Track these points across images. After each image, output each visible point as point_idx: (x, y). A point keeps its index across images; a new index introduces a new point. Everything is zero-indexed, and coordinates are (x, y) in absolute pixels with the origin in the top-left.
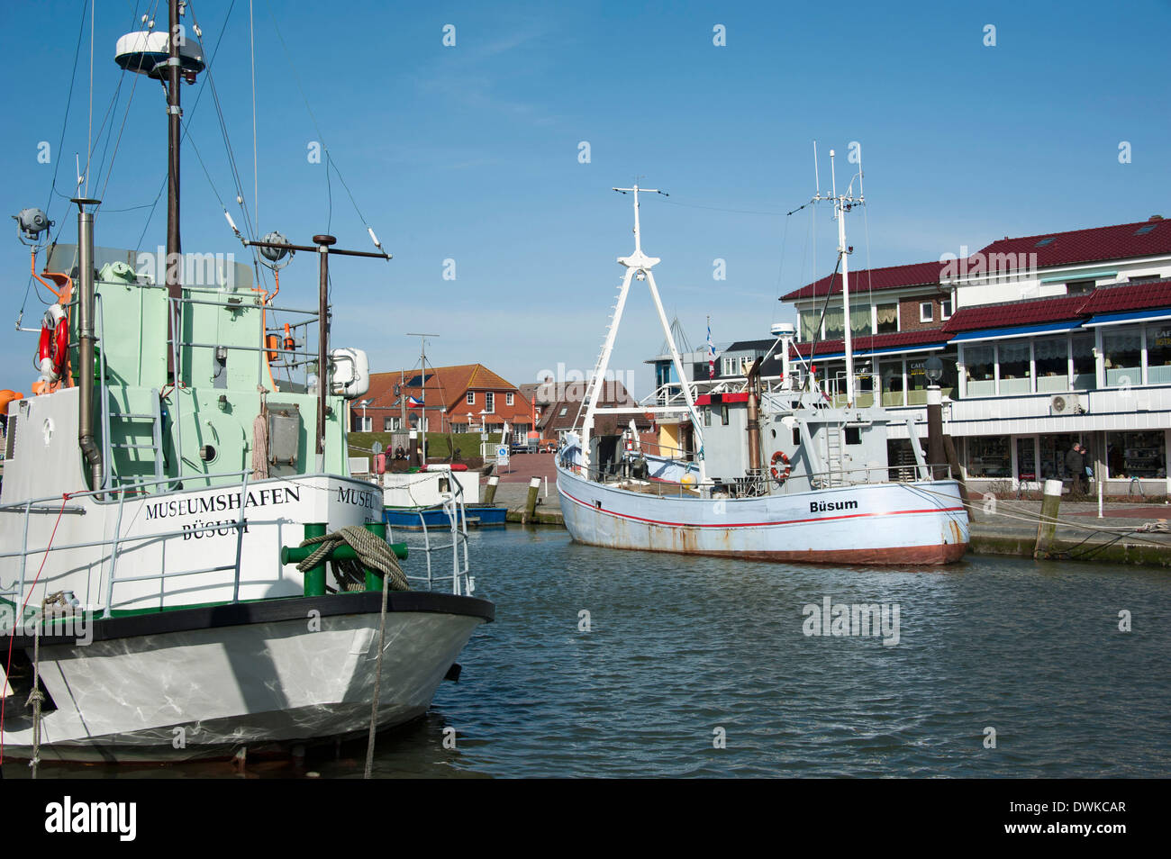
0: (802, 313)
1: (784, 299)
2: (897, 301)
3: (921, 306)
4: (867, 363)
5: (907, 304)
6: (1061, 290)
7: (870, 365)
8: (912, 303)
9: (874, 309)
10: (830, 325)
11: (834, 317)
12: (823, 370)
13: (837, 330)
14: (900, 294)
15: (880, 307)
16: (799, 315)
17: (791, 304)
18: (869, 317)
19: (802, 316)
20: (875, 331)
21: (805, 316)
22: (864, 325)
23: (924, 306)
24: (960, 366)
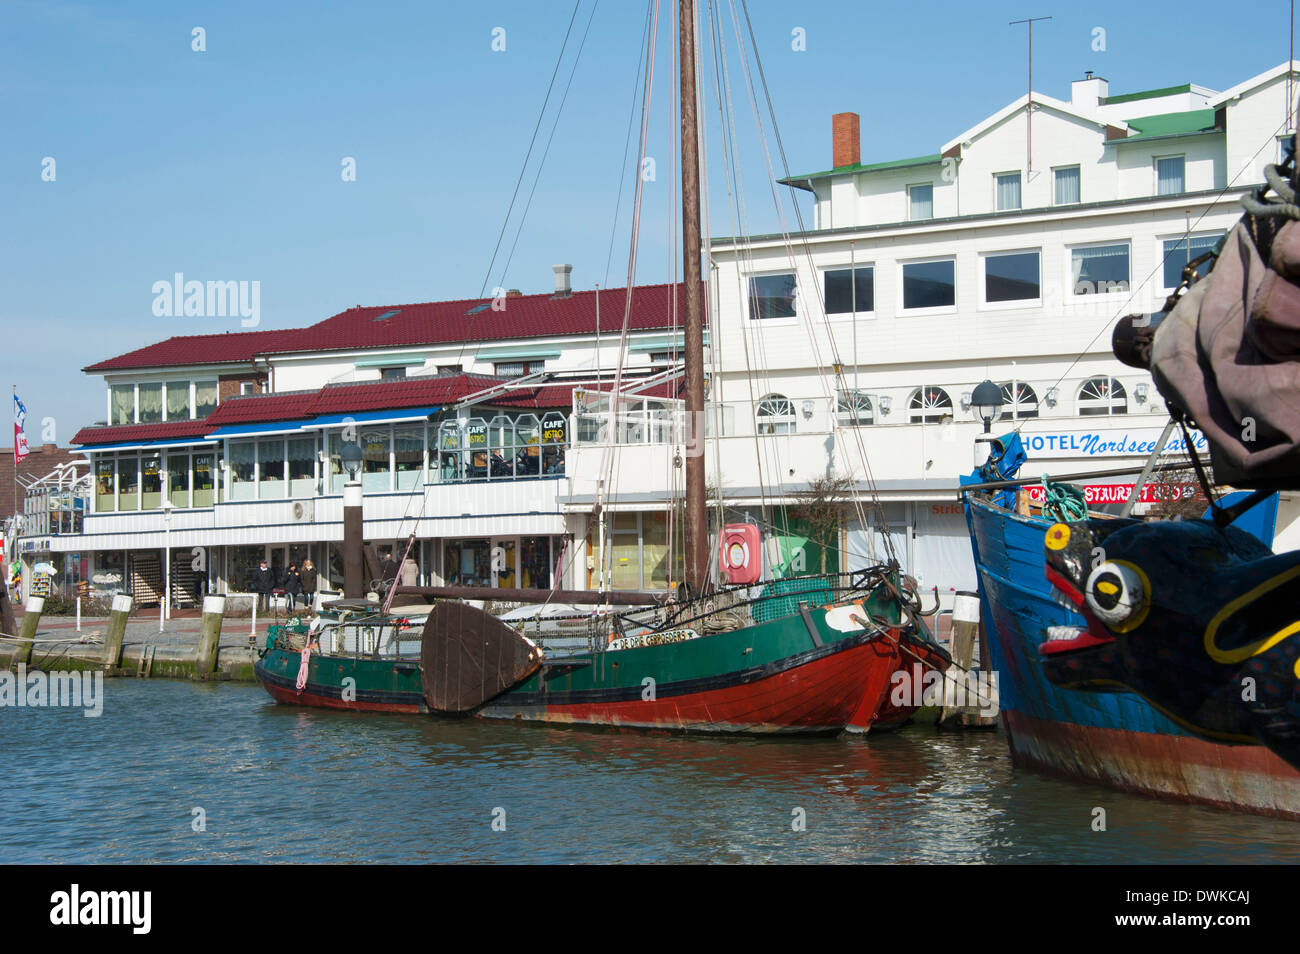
0: (114, 388)
1: (89, 370)
2: (217, 379)
3: (243, 385)
4: (156, 455)
5: (227, 382)
6: (375, 375)
7: (158, 459)
8: (232, 383)
9: (193, 388)
10: (146, 404)
11: (149, 394)
12: (113, 461)
13: (153, 412)
14: (220, 370)
15: (199, 385)
16: (109, 391)
17: (99, 377)
18: (187, 396)
19: (113, 392)
20: (193, 415)
21: (117, 393)
22: (182, 407)
23: (245, 386)
24: (225, 464)
